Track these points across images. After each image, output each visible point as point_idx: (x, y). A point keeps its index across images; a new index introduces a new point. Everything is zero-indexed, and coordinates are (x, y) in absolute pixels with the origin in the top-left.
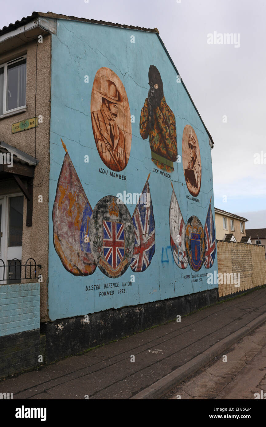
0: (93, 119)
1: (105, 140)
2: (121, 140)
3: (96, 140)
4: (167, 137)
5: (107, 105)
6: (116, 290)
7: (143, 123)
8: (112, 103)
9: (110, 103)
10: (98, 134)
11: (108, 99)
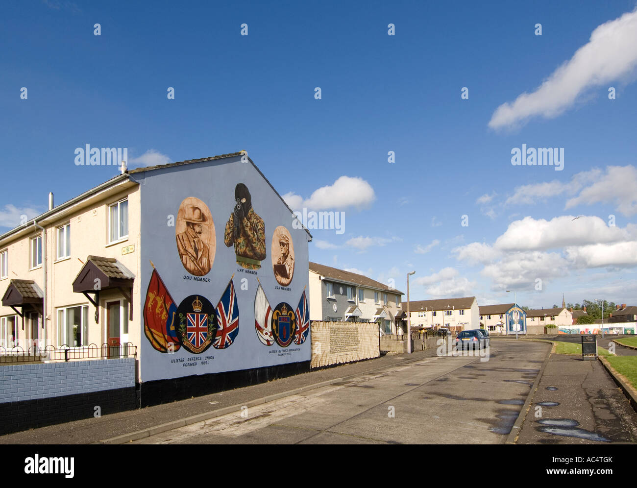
0: (179, 240)
1: (189, 254)
2: (205, 252)
3: (181, 256)
4: (254, 241)
5: (192, 227)
6: (198, 362)
7: (228, 234)
8: (196, 224)
9: (194, 224)
10: (182, 250)
11: (192, 222)
